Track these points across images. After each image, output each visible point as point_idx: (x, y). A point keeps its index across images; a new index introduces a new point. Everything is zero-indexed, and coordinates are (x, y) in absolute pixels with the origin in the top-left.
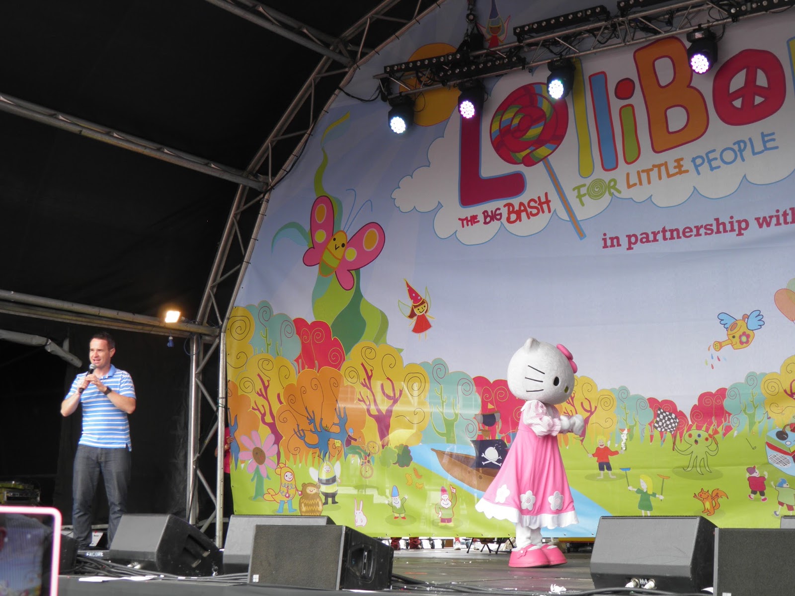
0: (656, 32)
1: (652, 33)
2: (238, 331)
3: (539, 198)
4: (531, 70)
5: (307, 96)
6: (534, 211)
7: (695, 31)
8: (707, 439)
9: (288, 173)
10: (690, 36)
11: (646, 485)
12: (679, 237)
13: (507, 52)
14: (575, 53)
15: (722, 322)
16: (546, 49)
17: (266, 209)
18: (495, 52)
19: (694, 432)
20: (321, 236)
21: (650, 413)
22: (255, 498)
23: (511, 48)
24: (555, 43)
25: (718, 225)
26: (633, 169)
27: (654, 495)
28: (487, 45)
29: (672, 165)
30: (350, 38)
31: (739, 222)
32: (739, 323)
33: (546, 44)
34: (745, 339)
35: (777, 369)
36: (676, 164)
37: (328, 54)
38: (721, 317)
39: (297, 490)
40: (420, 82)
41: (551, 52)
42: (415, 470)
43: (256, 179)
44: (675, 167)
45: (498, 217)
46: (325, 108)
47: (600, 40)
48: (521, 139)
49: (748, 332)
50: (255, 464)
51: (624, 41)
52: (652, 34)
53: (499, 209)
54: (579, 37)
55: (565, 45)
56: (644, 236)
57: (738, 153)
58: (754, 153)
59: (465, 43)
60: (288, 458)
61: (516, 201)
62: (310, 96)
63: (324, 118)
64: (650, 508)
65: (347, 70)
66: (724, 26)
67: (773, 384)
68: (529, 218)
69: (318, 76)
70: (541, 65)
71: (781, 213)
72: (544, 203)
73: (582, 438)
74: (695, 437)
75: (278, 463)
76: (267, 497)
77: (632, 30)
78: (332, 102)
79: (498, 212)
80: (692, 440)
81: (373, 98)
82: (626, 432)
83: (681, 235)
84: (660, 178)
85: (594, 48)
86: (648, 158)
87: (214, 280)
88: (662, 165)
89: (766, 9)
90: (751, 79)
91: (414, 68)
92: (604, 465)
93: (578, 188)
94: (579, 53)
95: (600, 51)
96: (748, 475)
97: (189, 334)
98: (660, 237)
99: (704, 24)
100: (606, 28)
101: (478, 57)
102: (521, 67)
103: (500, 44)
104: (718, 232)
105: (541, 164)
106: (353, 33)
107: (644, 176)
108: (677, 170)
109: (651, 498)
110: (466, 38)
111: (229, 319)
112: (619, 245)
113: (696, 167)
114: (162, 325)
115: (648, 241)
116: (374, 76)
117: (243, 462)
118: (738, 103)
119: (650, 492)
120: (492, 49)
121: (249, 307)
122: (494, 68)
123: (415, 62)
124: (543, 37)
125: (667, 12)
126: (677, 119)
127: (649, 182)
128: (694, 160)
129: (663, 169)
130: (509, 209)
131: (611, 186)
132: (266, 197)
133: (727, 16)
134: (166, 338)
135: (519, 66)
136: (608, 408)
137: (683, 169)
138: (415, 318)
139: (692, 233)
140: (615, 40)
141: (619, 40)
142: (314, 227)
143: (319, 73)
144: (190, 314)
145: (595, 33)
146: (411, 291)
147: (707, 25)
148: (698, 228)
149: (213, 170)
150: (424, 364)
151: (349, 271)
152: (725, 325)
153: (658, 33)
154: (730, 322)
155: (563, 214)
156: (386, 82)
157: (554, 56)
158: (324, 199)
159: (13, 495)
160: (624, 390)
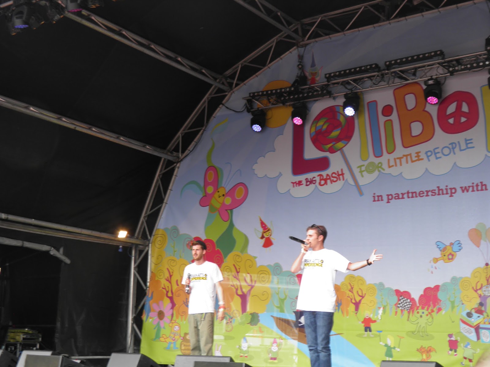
0: (407, 80)
1: (404, 79)
2: (159, 243)
3: (338, 172)
4: (334, 98)
5: (203, 107)
6: (335, 179)
7: (429, 80)
8: (427, 315)
9: (191, 152)
10: (426, 82)
11: (390, 342)
12: (416, 197)
13: (321, 87)
14: (360, 89)
15: (439, 247)
16: (343, 86)
17: (177, 172)
18: (313, 87)
19: (420, 311)
20: (210, 189)
21: (395, 298)
22: (154, 340)
23: (323, 85)
24: (348, 83)
25: (439, 190)
26: (392, 157)
27: (394, 348)
28: (309, 82)
29: (414, 155)
30: (228, 75)
31: (451, 189)
32: (448, 248)
33: (344, 84)
34: (451, 257)
35: (469, 275)
36: (416, 155)
37: (216, 85)
38: (438, 243)
39: (180, 336)
40: (270, 102)
41: (346, 88)
42: (260, 328)
43: (171, 155)
44: (416, 157)
45: (314, 182)
46: (214, 115)
47: (374, 82)
48: (327, 138)
49: (453, 253)
50: (158, 320)
51: (388, 84)
52: (404, 81)
53: (314, 177)
54: (362, 80)
55: (354, 85)
56: (396, 195)
57: (452, 150)
58: (461, 150)
59: (296, 81)
60: (177, 317)
61: (324, 173)
62: (205, 108)
63: (213, 121)
64: (391, 356)
65: (227, 93)
66: (446, 78)
67: (466, 284)
68: (332, 183)
69: (209, 96)
70: (340, 95)
71: (475, 185)
72: (341, 175)
73: (356, 312)
74: (420, 314)
75: (172, 320)
76: (162, 339)
77: (392, 77)
78: (218, 112)
79: (314, 179)
80: (419, 315)
81: (241, 111)
82: (382, 309)
83: (418, 195)
84: (407, 162)
85: (371, 87)
86: (400, 151)
87: (146, 213)
88: (408, 155)
89: (469, 69)
90: (459, 107)
91: (267, 94)
92: (368, 329)
93: (360, 167)
94: (362, 89)
95: (374, 89)
96: (448, 339)
97: (130, 244)
98: (405, 196)
99: (434, 76)
100: (378, 76)
101: (304, 89)
102: (328, 96)
103: (316, 82)
104: (439, 194)
105: (339, 152)
106: (231, 72)
107: (398, 161)
108: (417, 158)
109: (393, 350)
110: (297, 78)
111: (154, 235)
112: (382, 200)
113: (428, 157)
114: (116, 239)
115: (399, 198)
116: (243, 98)
117: (151, 318)
118: (451, 121)
119: (392, 346)
120: (312, 85)
121: (166, 229)
122: (313, 96)
123: (267, 91)
124: (342, 80)
125: (413, 69)
126: (416, 128)
127: (401, 165)
128: (426, 153)
129: (409, 157)
130: (320, 178)
131: (379, 167)
132: (178, 165)
133: (447, 72)
134: (118, 247)
135: (327, 96)
136: (371, 295)
137: (420, 158)
138: (264, 239)
139: (423, 195)
140: (382, 83)
141: (385, 83)
142: (206, 184)
143: (210, 94)
144: (132, 233)
145: (372, 78)
146: (262, 223)
147: (435, 77)
148: (427, 192)
149: (148, 149)
150: (269, 266)
151: (226, 210)
152: (440, 248)
153: (408, 80)
154: (442, 247)
155: (351, 182)
156: (249, 102)
157: (348, 91)
158: (212, 168)
159: (27, 336)
160: (381, 284)
